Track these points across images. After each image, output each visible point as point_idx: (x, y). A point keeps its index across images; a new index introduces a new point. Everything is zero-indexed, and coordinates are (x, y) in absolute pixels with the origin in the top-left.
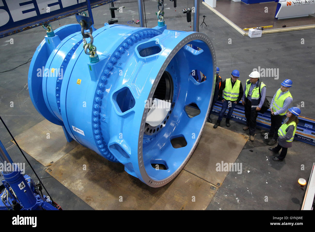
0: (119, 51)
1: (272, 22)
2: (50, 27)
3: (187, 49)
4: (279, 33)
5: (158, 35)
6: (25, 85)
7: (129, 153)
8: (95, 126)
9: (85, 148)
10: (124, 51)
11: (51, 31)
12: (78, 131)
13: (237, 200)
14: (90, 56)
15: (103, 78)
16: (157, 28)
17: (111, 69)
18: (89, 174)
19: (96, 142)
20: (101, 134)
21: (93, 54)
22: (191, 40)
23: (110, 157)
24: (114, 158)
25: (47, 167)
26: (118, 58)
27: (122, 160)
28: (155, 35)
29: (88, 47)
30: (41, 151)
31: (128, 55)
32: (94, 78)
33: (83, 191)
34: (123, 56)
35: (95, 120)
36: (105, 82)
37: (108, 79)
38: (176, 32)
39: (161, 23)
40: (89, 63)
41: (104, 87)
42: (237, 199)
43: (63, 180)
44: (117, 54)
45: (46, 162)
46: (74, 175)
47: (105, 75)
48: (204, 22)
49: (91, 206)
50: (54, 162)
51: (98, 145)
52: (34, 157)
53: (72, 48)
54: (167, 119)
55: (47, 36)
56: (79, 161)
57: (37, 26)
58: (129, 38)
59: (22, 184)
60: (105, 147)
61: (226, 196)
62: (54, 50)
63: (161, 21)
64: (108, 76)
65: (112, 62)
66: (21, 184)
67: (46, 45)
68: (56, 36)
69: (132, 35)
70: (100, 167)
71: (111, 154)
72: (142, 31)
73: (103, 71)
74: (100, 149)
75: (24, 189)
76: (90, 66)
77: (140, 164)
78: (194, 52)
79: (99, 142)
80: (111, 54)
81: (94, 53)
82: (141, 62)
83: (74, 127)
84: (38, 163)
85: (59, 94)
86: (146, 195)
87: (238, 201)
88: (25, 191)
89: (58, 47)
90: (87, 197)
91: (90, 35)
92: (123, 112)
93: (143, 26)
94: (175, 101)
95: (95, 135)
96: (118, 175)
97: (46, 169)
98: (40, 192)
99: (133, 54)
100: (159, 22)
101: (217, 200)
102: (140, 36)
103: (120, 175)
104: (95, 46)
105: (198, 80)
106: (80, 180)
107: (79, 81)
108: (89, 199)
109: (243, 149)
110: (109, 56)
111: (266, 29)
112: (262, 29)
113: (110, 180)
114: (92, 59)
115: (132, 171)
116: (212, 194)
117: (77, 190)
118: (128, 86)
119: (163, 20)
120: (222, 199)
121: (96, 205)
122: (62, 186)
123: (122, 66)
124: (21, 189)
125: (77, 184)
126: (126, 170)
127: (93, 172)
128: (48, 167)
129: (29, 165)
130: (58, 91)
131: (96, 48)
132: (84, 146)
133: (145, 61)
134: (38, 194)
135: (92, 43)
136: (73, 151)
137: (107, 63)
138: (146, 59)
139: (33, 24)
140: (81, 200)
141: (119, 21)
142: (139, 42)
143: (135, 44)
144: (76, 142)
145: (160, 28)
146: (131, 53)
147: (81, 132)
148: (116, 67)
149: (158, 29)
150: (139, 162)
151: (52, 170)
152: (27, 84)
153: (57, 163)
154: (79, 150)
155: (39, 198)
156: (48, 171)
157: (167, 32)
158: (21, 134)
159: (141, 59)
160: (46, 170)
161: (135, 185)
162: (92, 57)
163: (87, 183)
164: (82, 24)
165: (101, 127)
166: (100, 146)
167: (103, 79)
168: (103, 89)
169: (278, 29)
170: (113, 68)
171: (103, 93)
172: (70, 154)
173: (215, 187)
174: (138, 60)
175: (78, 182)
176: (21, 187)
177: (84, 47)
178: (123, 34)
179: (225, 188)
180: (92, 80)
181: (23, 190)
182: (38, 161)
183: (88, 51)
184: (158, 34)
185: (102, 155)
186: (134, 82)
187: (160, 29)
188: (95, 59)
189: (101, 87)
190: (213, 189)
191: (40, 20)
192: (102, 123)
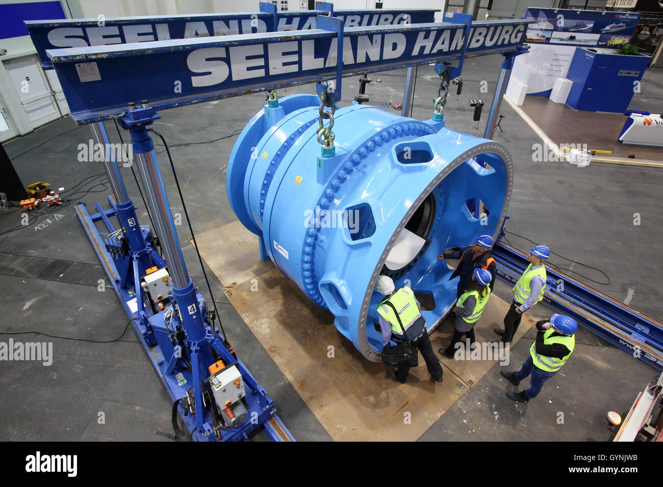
0: (367, 148)
1: (612, 146)
2: (274, 94)
3: (469, 163)
4: (620, 166)
5: (429, 134)
6: (222, 166)
7: (349, 302)
8: (307, 250)
9: (283, 276)
10: (374, 148)
11: (274, 100)
12: (280, 251)
13: (495, 415)
14: (324, 146)
15: (335, 182)
16: (430, 122)
17: (349, 172)
18: (281, 314)
19: (302, 273)
20: (312, 263)
21: (328, 144)
22: (482, 153)
23: (318, 299)
24: (322, 302)
25: (226, 288)
26: (363, 156)
27: (335, 309)
28: (424, 133)
29: (324, 133)
30: (224, 263)
31: (379, 155)
32: (322, 179)
33: (268, 336)
34: (371, 155)
35: (308, 241)
36: (336, 189)
37: (342, 186)
38: (460, 136)
39: (438, 116)
40: (320, 155)
41: (333, 196)
42: (496, 413)
43: (244, 313)
44: (362, 150)
45: (228, 281)
46: (260, 310)
47: (339, 178)
48: (498, 125)
49: (275, 361)
50: (238, 283)
51: (304, 277)
52: (213, 270)
53: (298, 129)
54: (414, 263)
55: (267, 106)
56: (271, 291)
57: (262, 91)
58: (386, 130)
59: (193, 307)
60: (315, 283)
61: (479, 403)
62: (272, 127)
63: (439, 114)
64: (343, 180)
65: (352, 161)
66: (191, 306)
67: (263, 117)
68: (280, 107)
69: (391, 127)
70: (298, 308)
71: (320, 295)
72: (407, 123)
73: (337, 172)
74: (306, 284)
75: (194, 314)
76: (319, 161)
77: (360, 323)
78: (480, 170)
79: (307, 274)
80: (354, 149)
81: (331, 143)
82: (397, 171)
83: (276, 243)
84: (216, 279)
85: (267, 191)
86: (356, 368)
87: (497, 417)
88: (194, 317)
89: (279, 123)
90: (272, 347)
91: (331, 115)
92: (353, 240)
93: (406, 115)
94: (431, 237)
95: (303, 262)
96: (321, 326)
97: (224, 290)
98: (212, 321)
99: (388, 154)
100: (435, 114)
101: (463, 405)
102: (403, 130)
103: (324, 328)
104: (333, 133)
105: (473, 213)
106: (268, 320)
107: (299, 179)
108: (274, 349)
109: (522, 337)
110: (350, 151)
111: (600, 155)
112: (593, 154)
113: (309, 331)
114: (325, 152)
115: (345, 328)
116: (458, 395)
117: (260, 331)
118: (371, 203)
119: (442, 112)
120: (472, 406)
121: (281, 361)
122: (241, 320)
123: (366, 170)
124: (190, 313)
125: (262, 324)
126: (336, 323)
127: (286, 312)
128: (228, 289)
129: (205, 280)
130: (266, 186)
131: (335, 136)
132: (282, 272)
133: (403, 171)
134: (209, 325)
135: (330, 128)
136: (266, 275)
137: (346, 161)
138: (407, 167)
139: (256, 87)
140: (262, 348)
141: (370, 100)
142: (399, 138)
143: (392, 141)
144: (272, 263)
145: (436, 123)
146: (383, 154)
147: (284, 253)
148: (356, 169)
149: (431, 125)
150: (360, 320)
151: (232, 294)
152: (224, 166)
153: (241, 286)
154: (274, 276)
155: (209, 332)
156: (227, 294)
157: (445, 133)
158: (203, 234)
159: (398, 165)
160: (225, 292)
161: (343, 349)
162: (326, 148)
163: (275, 326)
164: (322, 98)
165: (315, 253)
166: (307, 281)
167: (334, 184)
168: (330, 199)
169: (620, 159)
170: (352, 170)
171: (330, 204)
172: (261, 278)
173: (465, 385)
174: (394, 166)
175: (263, 321)
176: (191, 311)
177: (318, 132)
178: (377, 123)
179: (480, 390)
180: (318, 181)
181: (192, 315)
182: (217, 276)
183: (323, 137)
184: (430, 132)
185: (306, 292)
186: (379, 199)
187: (434, 125)
188: (329, 152)
189: (328, 195)
190: (461, 387)
191: (268, 83)
192: (317, 247)
